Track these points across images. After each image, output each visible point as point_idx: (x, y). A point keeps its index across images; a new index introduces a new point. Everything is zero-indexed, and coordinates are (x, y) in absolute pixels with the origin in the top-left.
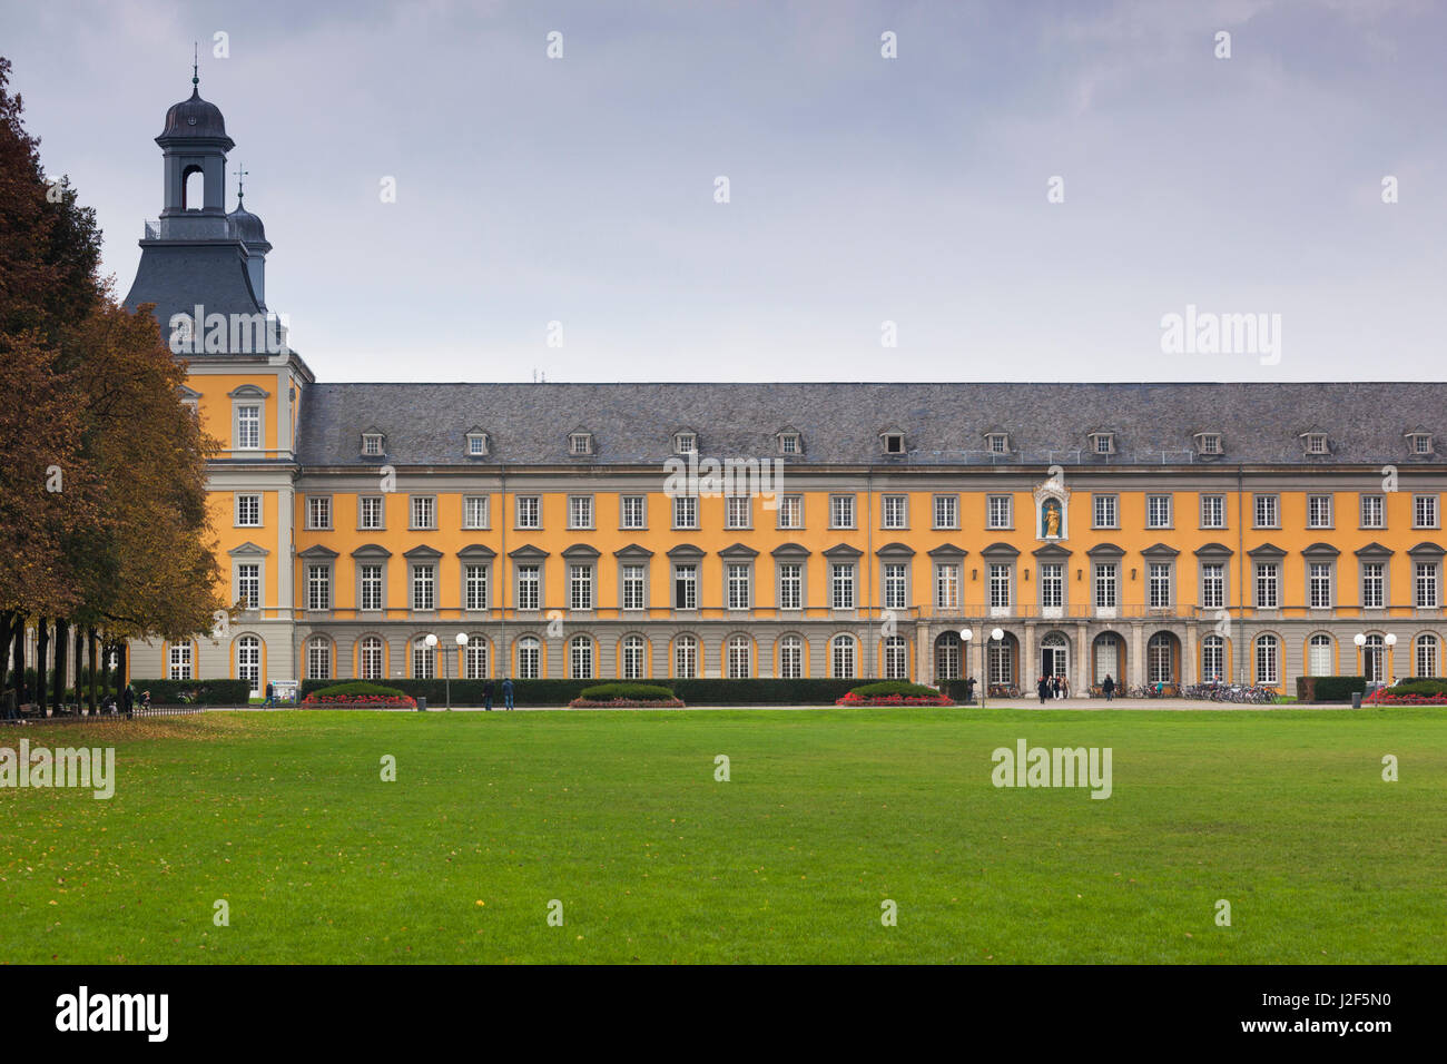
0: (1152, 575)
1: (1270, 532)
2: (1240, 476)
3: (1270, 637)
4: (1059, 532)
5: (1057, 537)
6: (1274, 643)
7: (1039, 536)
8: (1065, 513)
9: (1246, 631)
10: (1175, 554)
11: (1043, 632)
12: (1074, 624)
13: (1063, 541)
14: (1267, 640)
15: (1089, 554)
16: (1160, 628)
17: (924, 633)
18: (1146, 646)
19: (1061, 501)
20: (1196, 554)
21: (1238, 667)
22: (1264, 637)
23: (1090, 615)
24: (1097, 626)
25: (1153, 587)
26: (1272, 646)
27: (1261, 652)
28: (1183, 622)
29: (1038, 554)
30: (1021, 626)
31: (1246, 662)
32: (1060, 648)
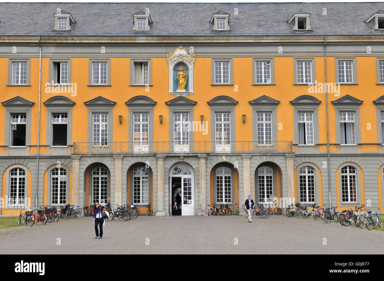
0: (259, 120)
1: (348, 86)
2: (325, 44)
3: (350, 167)
4: (186, 87)
5: (185, 91)
6: (354, 172)
7: (171, 91)
8: (191, 73)
9: (332, 162)
10: (276, 103)
11: (171, 163)
12: (196, 157)
13: (189, 94)
14: (348, 170)
15: (209, 104)
16: (265, 159)
17: (76, 164)
18: (253, 173)
19: (188, 65)
20: (292, 103)
21: (327, 190)
22: (346, 168)
23: (209, 150)
24: (214, 158)
25: (259, 129)
26: (352, 174)
27: (344, 179)
28: (283, 155)
29: (170, 104)
30: (154, 159)
31: (332, 186)
32: (187, 176)
